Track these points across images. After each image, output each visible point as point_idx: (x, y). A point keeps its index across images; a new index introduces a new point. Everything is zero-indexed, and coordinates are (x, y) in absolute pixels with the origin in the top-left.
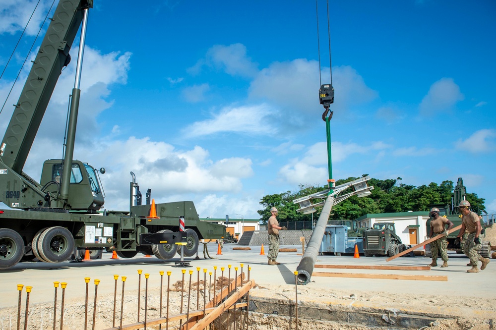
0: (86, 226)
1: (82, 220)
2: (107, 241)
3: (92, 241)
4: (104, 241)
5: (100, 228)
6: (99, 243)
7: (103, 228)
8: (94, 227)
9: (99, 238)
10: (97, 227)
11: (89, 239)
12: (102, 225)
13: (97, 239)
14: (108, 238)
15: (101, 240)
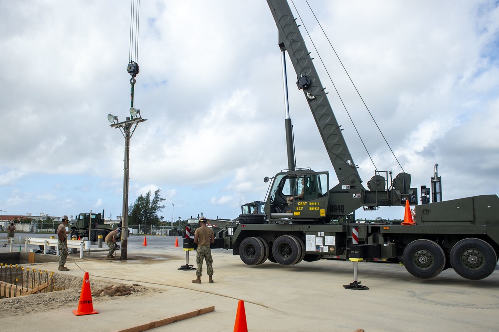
0: (307, 235)
1: (301, 230)
2: (329, 250)
3: (314, 249)
4: (326, 250)
5: (321, 237)
6: (321, 251)
7: (324, 238)
8: (315, 236)
9: (320, 246)
10: (317, 236)
11: (310, 247)
12: (323, 234)
13: (318, 247)
14: (330, 247)
15: (323, 249)
